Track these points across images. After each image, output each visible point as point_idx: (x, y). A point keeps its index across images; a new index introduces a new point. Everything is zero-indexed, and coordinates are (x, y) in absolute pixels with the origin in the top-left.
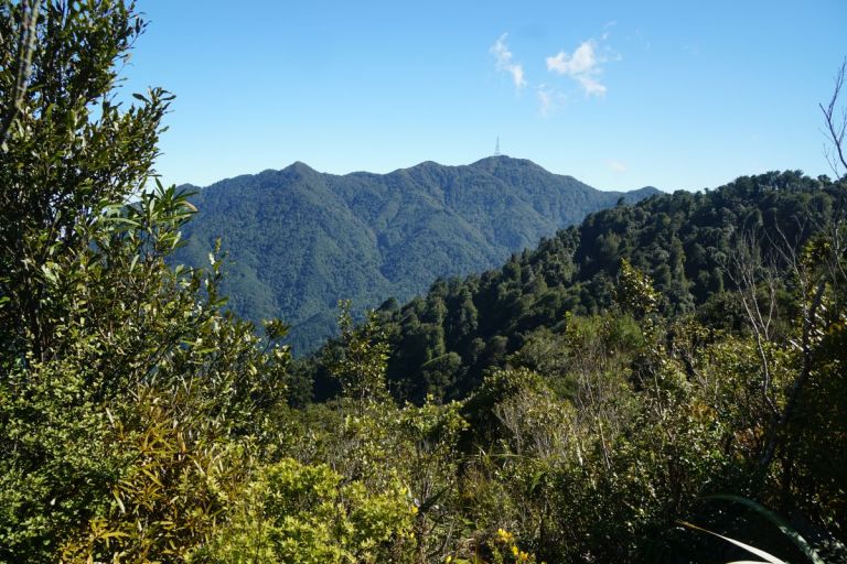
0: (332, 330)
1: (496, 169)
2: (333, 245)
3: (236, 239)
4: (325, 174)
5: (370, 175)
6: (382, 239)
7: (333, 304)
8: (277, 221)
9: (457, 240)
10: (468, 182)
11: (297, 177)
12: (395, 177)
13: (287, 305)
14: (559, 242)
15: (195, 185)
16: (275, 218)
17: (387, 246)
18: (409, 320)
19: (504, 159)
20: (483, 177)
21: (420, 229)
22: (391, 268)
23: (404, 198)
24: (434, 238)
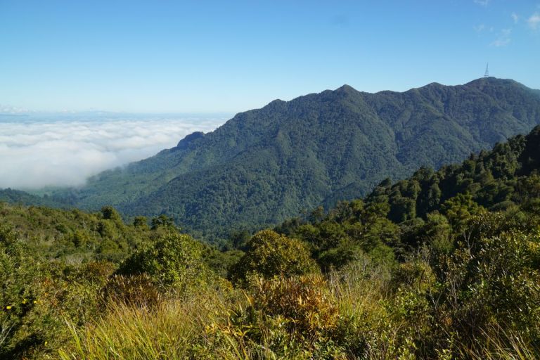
0: (361, 193)
1: (485, 87)
2: (366, 138)
3: (305, 133)
4: (363, 93)
5: (393, 93)
6: (398, 136)
7: (363, 177)
8: (331, 123)
9: (451, 137)
10: (462, 97)
11: (345, 95)
12: (411, 93)
13: (334, 176)
14: (508, 146)
15: (282, 100)
16: (329, 121)
17: (401, 140)
18: (395, 194)
19: (491, 81)
20: (474, 93)
21: (425, 129)
22: (403, 155)
23: (415, 108)
24: (435, 136)
